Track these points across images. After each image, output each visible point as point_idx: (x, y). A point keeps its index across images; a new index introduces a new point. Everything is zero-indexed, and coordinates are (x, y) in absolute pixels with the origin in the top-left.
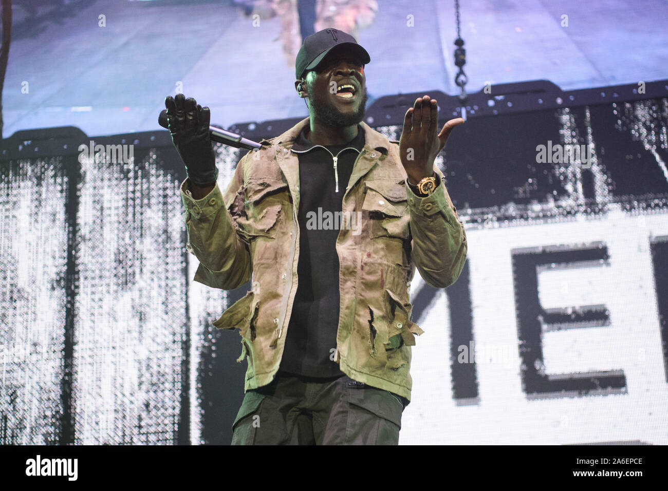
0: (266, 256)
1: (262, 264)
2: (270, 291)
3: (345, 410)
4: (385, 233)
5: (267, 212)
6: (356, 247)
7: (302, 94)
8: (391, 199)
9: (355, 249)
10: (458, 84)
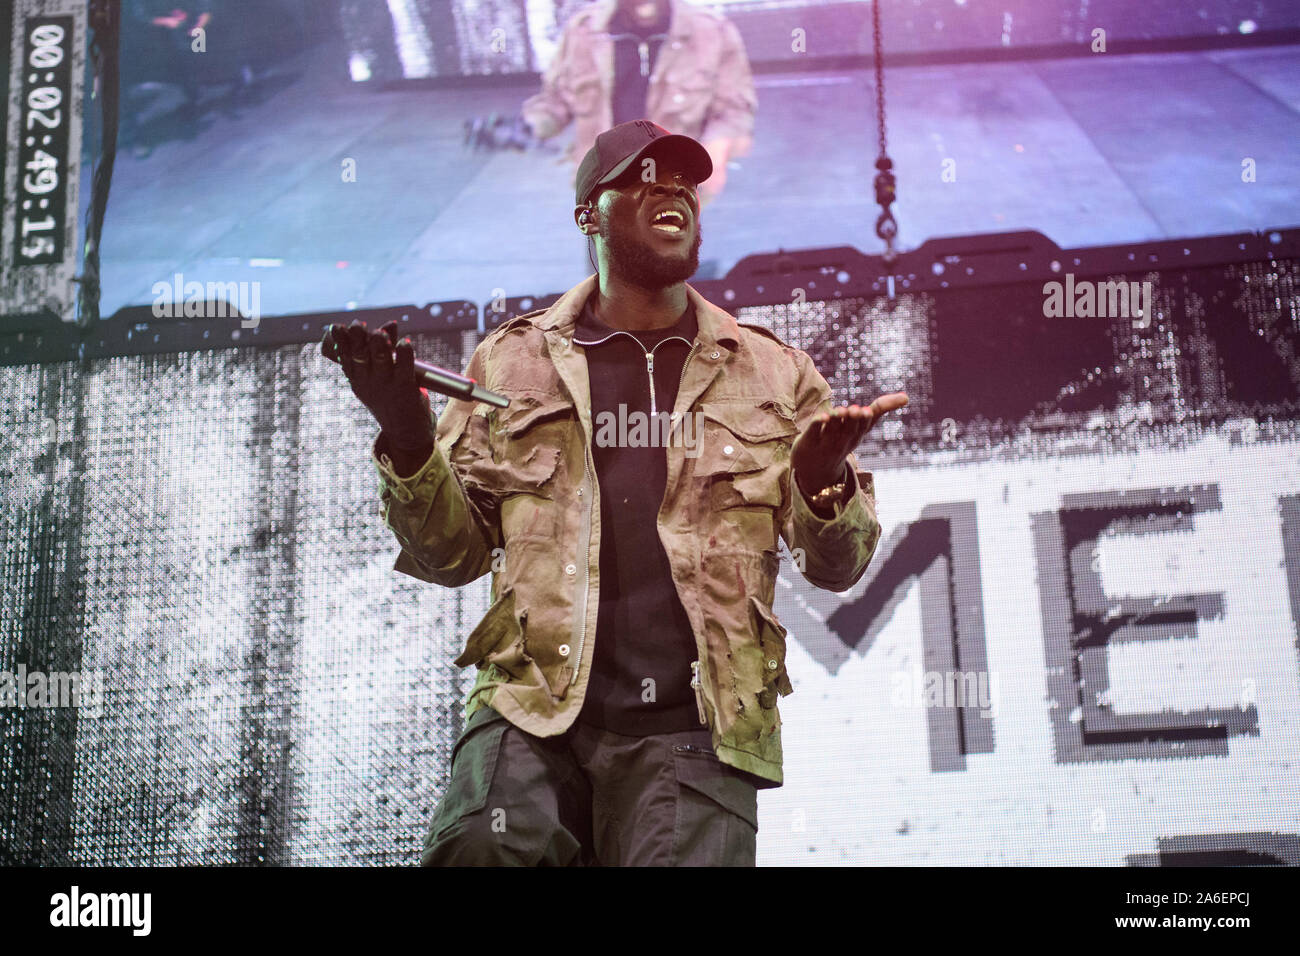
0: (539, 528)
1: (532, 543)
2: (546, 592)
3: (670, 794)
4: (738, 501)
5: (537, 451)
6: (692, 528)
7: (589, 228)
8: (747, 438)
9: (689, 532)
10: (881, 235)
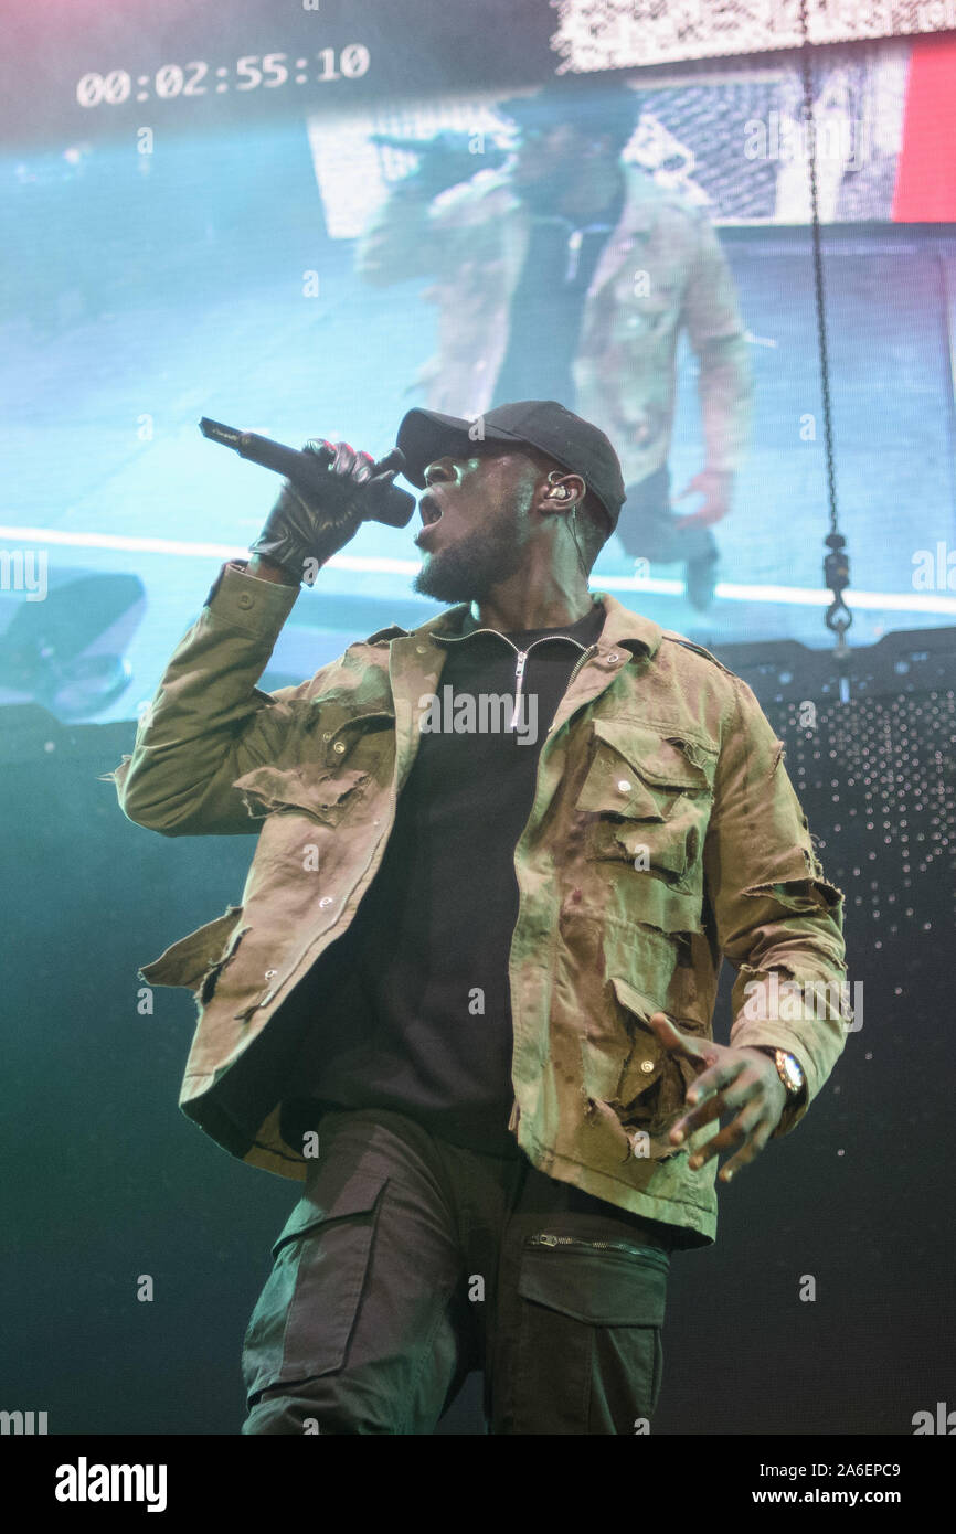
4: (618, 853)
6: (555, 870)
8: (646, 776)
10: (830, 625)
